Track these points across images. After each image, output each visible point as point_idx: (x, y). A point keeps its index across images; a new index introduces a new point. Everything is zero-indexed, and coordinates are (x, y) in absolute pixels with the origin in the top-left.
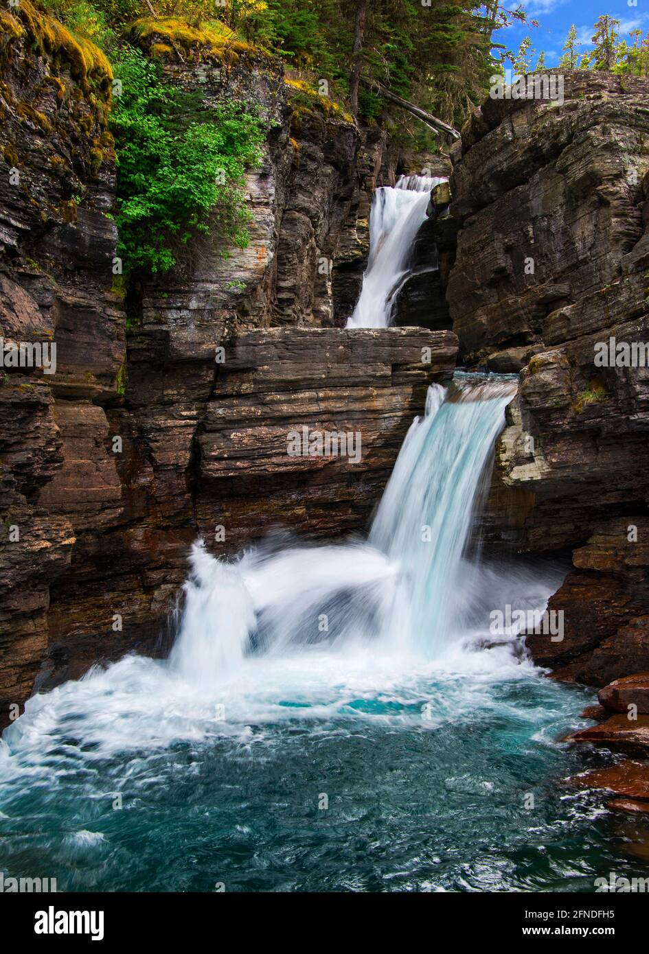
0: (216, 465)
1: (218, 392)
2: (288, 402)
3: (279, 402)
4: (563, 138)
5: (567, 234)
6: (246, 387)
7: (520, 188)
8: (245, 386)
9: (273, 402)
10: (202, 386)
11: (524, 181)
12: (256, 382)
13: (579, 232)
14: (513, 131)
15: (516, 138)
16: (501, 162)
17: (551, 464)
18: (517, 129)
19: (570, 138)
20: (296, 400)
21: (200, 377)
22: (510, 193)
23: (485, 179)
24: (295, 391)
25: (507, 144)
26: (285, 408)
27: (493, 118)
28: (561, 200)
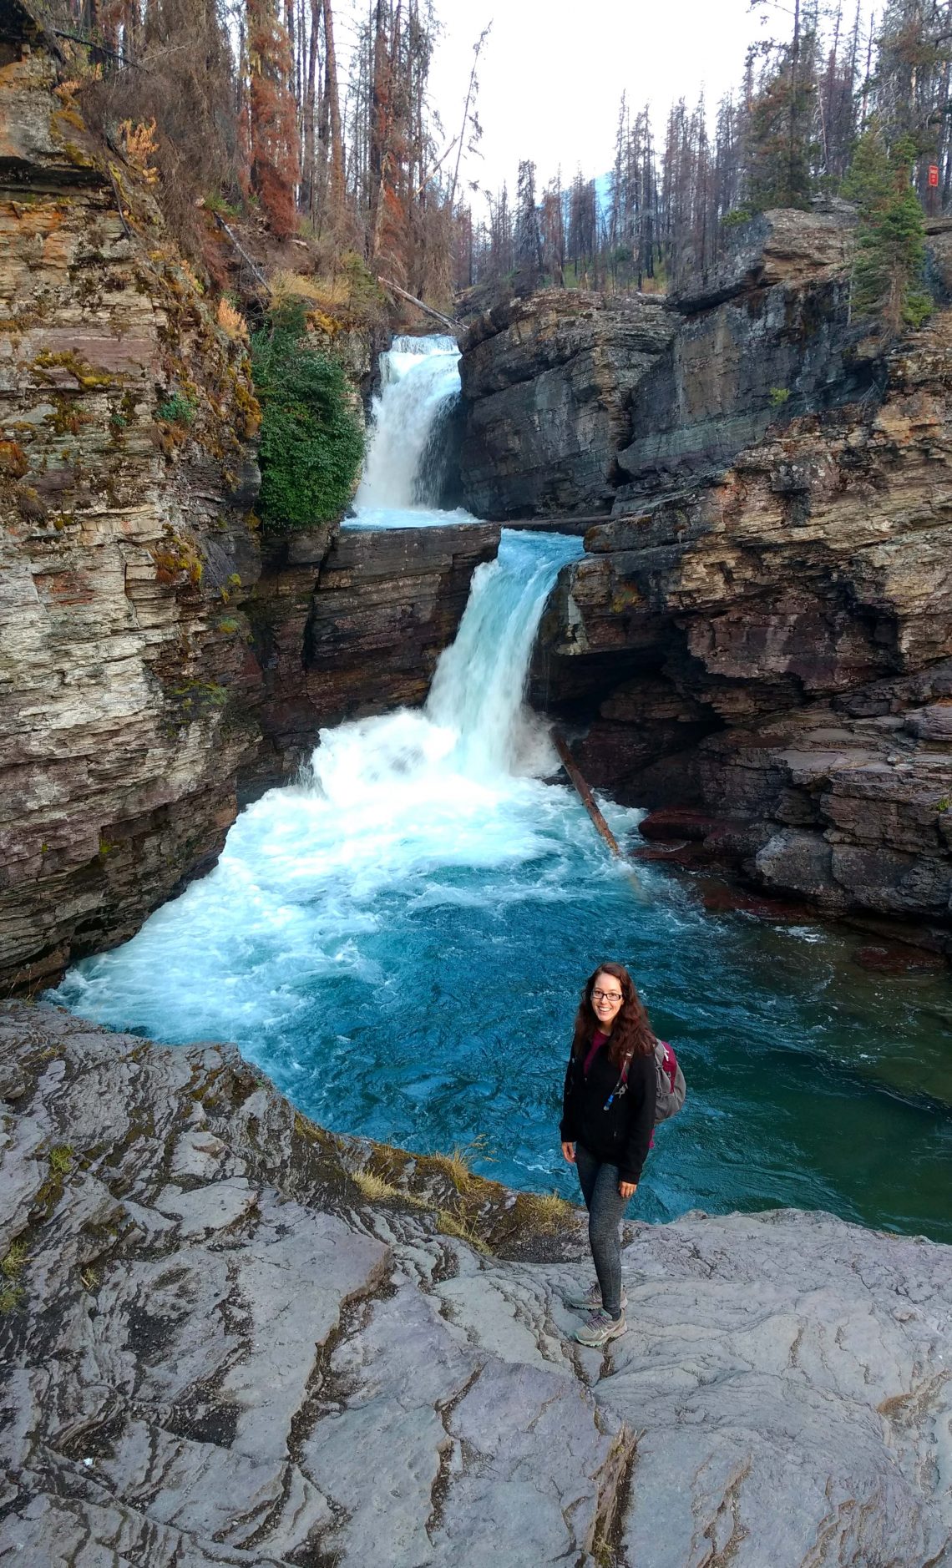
0: (326, 648)
1: (322, 586)
2: (377, 592)
3: (370, 593)
4: (568, 352)
5: (571, 429)
6: (346, 582)
7: (527, 383)
8: (343, 581)
9: (366, 593)
10: (308, 582)
11: (530, 378)
12: (352, 577)
13: (581, 427)
14: (519, 336)
15: (522, 343)
16: (509, 360)
17: (591, 644)
18: (523, 336)
19: (575, 353)
20: (383, 590)
21: (307, 574)
22: (518, 386)
23: (495, 371)
24: (381, 582)
25: (513, 346)
26: (375, 597)
27: (501, 323)
28: (564, 399)
